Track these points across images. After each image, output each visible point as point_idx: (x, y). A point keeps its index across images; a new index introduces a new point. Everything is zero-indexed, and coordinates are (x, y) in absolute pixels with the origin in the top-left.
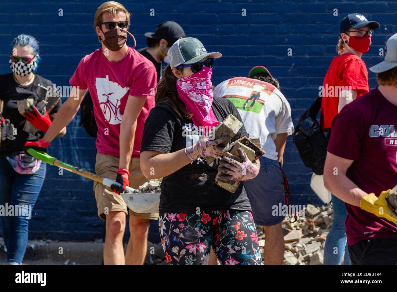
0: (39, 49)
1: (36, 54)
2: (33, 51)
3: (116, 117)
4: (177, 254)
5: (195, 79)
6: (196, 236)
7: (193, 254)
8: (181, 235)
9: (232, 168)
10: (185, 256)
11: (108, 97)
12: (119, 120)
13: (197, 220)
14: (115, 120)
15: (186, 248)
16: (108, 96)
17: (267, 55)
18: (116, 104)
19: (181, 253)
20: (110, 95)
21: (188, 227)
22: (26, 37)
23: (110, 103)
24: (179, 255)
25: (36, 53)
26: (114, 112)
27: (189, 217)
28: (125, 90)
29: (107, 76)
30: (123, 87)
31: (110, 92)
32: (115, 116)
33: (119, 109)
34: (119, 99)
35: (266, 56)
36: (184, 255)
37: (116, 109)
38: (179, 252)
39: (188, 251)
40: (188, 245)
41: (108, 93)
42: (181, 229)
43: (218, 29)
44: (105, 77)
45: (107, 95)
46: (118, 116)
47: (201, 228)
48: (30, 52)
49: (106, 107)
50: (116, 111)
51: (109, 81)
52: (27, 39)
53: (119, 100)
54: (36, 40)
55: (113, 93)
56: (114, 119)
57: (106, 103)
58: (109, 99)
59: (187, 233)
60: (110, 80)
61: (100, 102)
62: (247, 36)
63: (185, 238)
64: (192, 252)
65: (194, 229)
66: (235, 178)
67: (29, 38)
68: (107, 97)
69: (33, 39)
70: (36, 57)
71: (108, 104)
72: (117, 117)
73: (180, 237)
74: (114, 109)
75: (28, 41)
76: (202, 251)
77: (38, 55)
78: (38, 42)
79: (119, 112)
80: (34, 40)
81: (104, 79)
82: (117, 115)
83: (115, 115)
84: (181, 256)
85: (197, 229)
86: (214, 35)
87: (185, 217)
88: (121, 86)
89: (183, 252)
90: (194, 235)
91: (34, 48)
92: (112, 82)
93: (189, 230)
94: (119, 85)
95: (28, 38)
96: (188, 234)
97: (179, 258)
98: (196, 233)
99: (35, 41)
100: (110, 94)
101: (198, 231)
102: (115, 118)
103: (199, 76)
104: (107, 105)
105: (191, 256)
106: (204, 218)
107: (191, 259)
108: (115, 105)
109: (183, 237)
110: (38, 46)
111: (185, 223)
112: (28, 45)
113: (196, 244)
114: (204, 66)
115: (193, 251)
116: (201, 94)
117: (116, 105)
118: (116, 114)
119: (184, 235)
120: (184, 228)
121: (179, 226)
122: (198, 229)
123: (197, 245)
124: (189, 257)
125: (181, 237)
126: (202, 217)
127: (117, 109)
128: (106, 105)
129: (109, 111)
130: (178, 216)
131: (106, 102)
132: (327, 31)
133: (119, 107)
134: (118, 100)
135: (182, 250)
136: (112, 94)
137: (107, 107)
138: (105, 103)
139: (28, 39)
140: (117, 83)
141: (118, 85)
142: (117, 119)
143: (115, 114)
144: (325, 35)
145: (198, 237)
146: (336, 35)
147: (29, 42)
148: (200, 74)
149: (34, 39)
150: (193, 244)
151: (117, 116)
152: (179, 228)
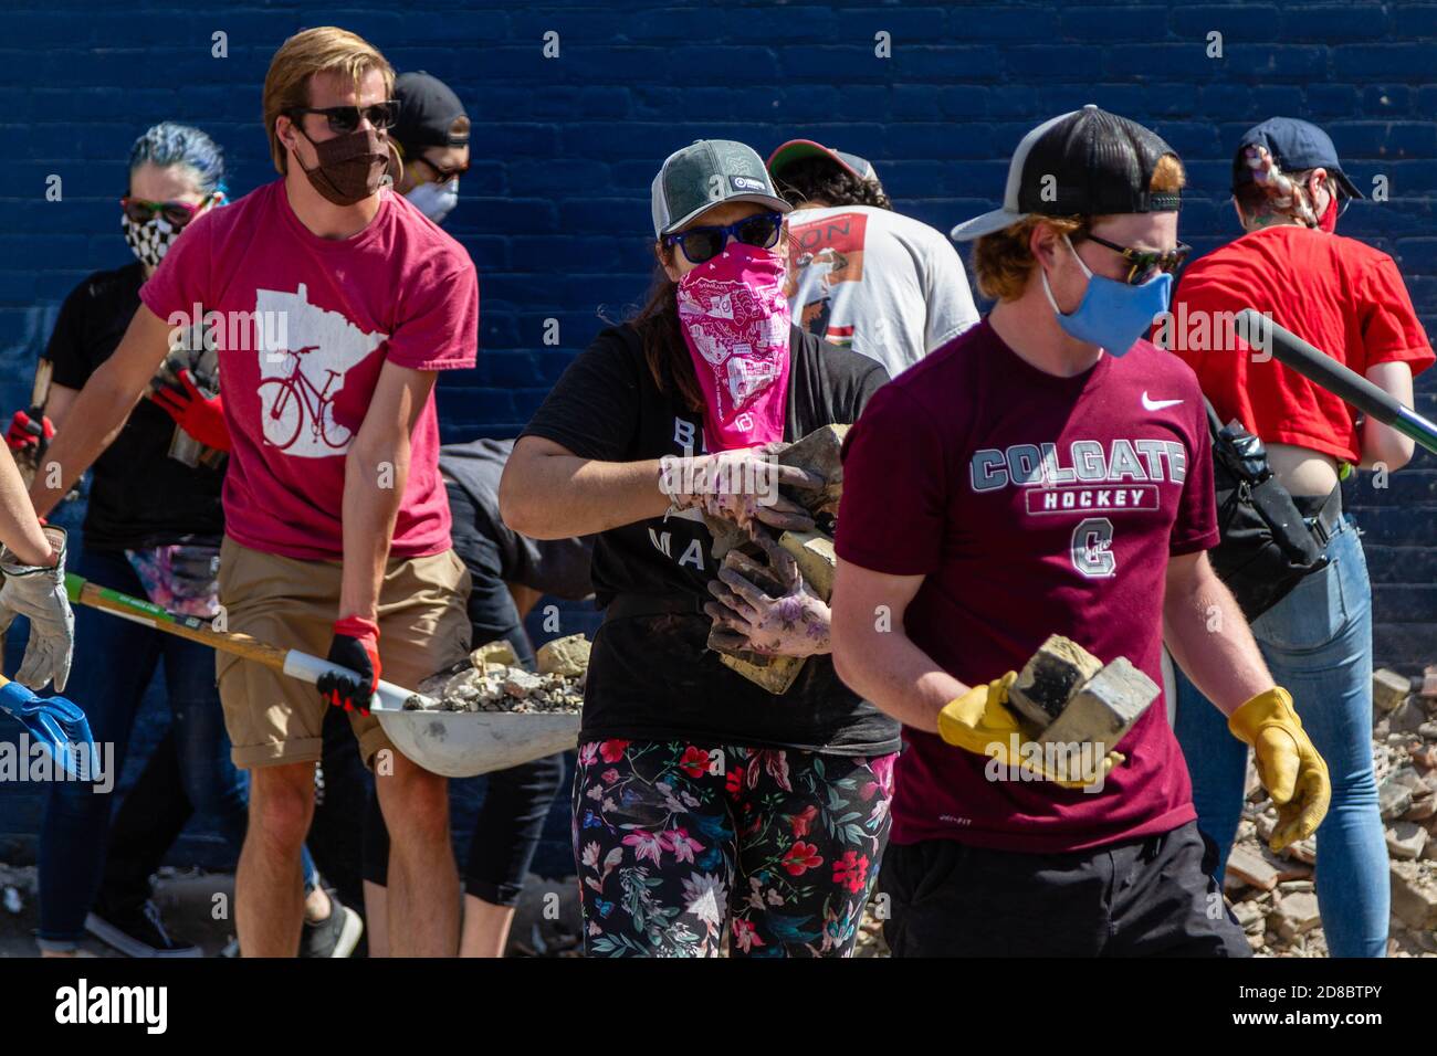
0: (224, 173)
1: (214, 192)
2: (201, 181)
3: (319, 432)
4: (596, 867)
5: (701, 286)
6: (661, 806)
7: (647, 862)
8: (609, 805)
9: (741, 611)
10: (621, 870)
11: (299, 360)
12: (328, 443)
13: (665, 763)
14: (315, 441)
15: (624, 842)
16: (300, 355)
17: (956, 196)
18: (324, 385)
19: (606, 862)
20: (306, 354)
21: (631, 779)
22: (174, 131)
23: (304, 384)
24: (602, 869)
25: (213, 187)
26: (316, 415)
27: (636, 749)
28: (371, 342)
29: (302, 288)
30: (367, 331)
31: (308, 345)
32: (315, 428)
33: (332, 403)
34: (342, 370)
35: (951, 200)
36: (616, 868)
37: (322, 404)
38: (601, 859)
39: (629, 852)
40: (632, 832)
41: (300, 347)
42: (610, 786)
43: (776, 104)
44: (295, 290)
45: (295, 354)
46: (326, 430)
47: (678, 788)
48: (189, 186)
49: (288, 395)
50: (321, 412)
51: (307, 304)
52: (180, 139)
53: (339, 375)
54: (212, 143)
55: (317, 348)
56: (313, 437)
57: (288, 380)
58: (301, 367)
59: (628, 796)
60: (311, 300)
61: (264, 376)
62: (883, 127)
63: (620, 812)
64: (646, 857)
65: (654, 787)
66: (756, 645)
67: (185, 135)
68: (296, 361)
69: (200, 140)
70: (212, 201)
71: (297, 386)
72: (323, 434)
73: (604, 810)
74: (314, 401)
75: (181, 148)
76: (685, 859)
77: (219, 194)
78: (220, 149)
79: (331, 416)
80: (205, 144)
81: (289, 296)
82: (323, 424)
83: (317, 425)
84: (606, 873)
85: (664, 787)
86: (762, 124)
87: (626, 750)
88: (358, 326)
89: (615, 856)
90: (653, 804)
91: (203, 168)
92: (320, 310)
93: (636, 787)
94: (350, 320)
95: (181, 135)
96: (631, 799)
97: (602, 879)
98: (659, 797)
99: (209, 144)
100: (306, 350)
101: (668, 794)
102: (316, 434)
103: (710, 275)
104: (292, 389)
105: (642, 868)
106: (691, 762)
107: (641, 878)
108: (320, 391)
109: (613, 807)
110: (220, 161)
111: (623, 767)
112: (182, 162)
113: (660, 833)
114: (731, 239)
115: (649, 852)
116: (715, 336)
117: (325, 392)
118: (320, 423)
119: (617, 802)
120: (617, 782)
121: (603, 777)
122: (670, 788)
123: (663, 836)
124: (633, 873)
125: (608, 811)
126: (681, 756)
127: (326, 403)
128: (286, 389)
129: (297, 409)
130: (603, 748)
131: (290, 376)
132: (1173, 108)
133: (332, 399)
134: (333, 374)
135: (611, 849)
136: (313, 352)
137: (292, 394)
138: (285, 382)
139: (182, 142)
140: (342, 313)
141: (345, 321)
142: (320, 438)
143: (316, 421)
144: (1164, 122)
145: (669, 811)
146: (1205, 122)
147: (185, 151)
148: (712, 266)
149: (205, 138)
150: (649, 831)
151: (323, 430)
152: (605, 785)
